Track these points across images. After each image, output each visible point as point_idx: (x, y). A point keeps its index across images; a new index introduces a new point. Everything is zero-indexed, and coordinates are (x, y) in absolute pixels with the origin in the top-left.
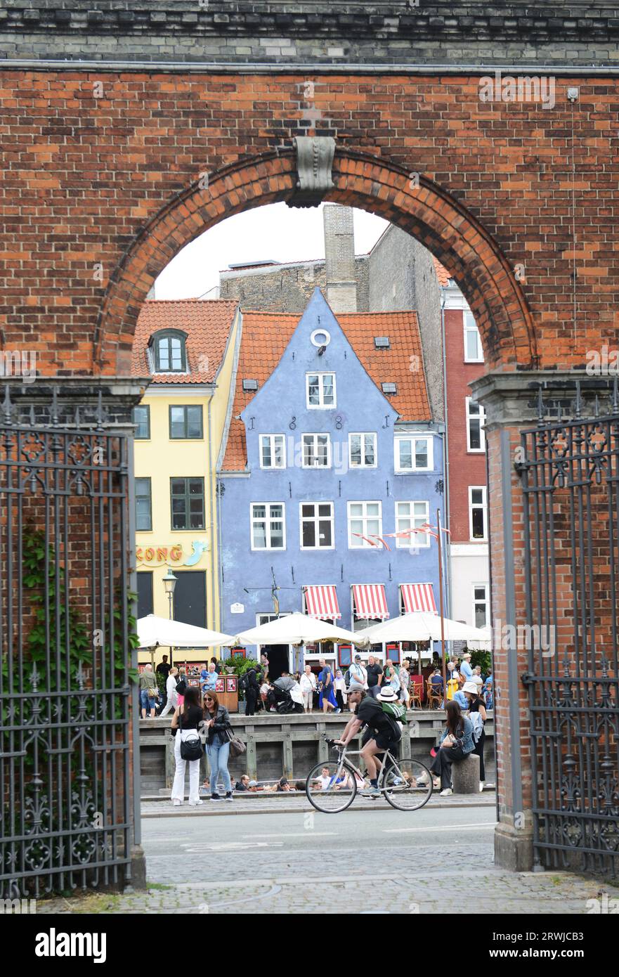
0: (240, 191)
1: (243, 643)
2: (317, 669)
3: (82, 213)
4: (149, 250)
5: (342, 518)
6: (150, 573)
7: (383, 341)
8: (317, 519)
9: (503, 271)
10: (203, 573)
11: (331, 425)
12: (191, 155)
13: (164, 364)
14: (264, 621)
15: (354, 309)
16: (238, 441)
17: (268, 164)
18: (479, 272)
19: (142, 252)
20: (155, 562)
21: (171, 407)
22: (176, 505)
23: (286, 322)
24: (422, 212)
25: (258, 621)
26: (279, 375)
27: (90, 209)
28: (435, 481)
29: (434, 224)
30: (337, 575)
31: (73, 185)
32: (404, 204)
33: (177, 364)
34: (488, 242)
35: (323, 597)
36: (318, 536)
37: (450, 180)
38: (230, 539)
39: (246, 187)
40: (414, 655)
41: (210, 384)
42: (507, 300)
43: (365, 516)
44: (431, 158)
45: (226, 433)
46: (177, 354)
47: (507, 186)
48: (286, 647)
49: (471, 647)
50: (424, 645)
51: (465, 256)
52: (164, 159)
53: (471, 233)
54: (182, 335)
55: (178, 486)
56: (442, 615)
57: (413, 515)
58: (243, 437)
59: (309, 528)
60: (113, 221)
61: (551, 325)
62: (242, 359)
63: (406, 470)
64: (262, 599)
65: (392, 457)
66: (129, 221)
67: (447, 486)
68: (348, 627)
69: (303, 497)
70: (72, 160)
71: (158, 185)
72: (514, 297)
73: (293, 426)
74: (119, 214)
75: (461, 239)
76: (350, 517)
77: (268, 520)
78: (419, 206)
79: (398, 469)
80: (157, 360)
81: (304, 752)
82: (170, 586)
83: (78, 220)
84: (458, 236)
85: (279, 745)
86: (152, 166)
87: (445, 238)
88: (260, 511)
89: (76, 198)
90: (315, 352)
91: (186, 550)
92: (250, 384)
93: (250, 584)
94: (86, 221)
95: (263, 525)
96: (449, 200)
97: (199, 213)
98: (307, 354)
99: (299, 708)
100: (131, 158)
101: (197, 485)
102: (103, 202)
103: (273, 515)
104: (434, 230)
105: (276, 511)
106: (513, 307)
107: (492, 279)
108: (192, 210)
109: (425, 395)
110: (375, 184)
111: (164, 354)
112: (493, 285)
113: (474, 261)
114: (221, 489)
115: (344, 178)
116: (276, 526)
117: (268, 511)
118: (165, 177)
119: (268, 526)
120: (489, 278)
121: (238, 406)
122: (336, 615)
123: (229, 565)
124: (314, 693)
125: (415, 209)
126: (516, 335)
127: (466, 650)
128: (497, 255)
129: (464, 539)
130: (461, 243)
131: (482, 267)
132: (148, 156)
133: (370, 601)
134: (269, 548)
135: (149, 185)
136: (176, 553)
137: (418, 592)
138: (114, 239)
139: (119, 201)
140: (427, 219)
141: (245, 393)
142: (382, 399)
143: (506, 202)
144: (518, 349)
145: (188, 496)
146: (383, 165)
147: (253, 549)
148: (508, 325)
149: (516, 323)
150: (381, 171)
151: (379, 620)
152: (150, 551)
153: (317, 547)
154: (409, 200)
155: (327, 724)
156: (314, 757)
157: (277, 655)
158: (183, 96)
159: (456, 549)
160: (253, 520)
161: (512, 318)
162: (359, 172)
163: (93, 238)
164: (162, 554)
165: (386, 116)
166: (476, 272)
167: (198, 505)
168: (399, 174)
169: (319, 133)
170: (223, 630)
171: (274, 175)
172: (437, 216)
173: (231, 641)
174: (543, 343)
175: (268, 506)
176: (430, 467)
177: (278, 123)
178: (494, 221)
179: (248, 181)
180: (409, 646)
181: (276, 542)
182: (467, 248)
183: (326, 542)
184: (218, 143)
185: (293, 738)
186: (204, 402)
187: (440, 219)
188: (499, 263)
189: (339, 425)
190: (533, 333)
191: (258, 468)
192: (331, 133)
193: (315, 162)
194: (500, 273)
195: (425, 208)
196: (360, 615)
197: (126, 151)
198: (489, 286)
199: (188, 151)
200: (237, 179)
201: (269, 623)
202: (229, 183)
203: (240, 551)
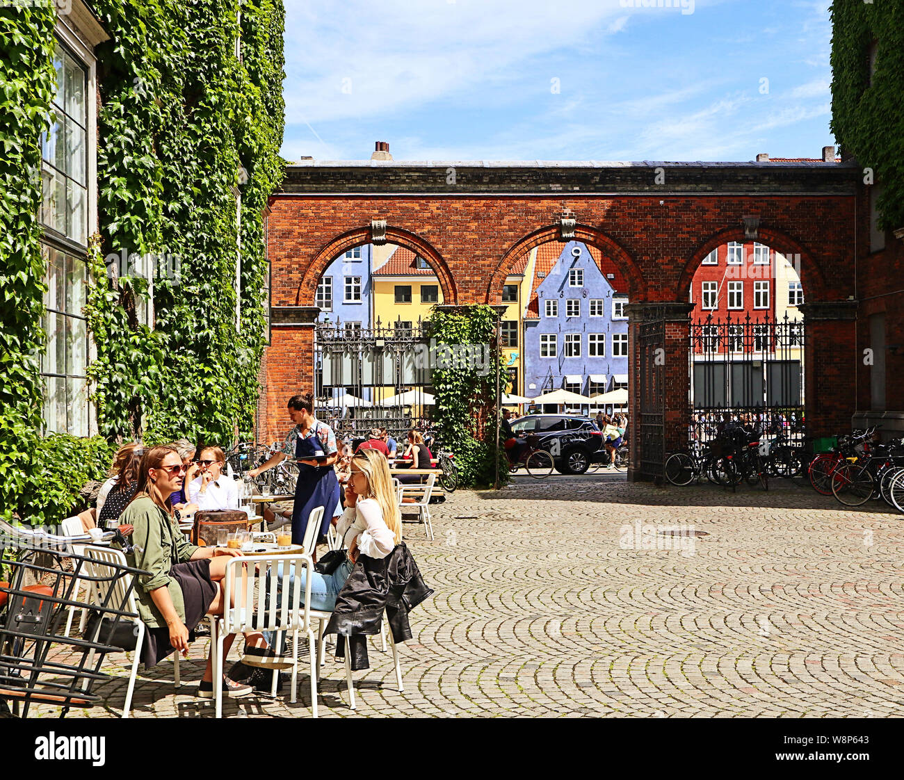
0: (541, 238)
3: (485, 247)
5: (585, 341)
8: (573, 342)
14: (545, 393)
16: (534, 304)
17: (551, 229)
25: (543, 392)
27: (488, 246)
30: (582, 370)
31: (483, 236)
34: (630, 256)
36: (573, 351)
38: (530, 352)
39: (543, 237)
41: (521, 275)
45: (529, 298)
47: (637, 237)
51: (621, 261)
52: (515, 228)
53: (623, 253)
55: (505, 325)
57: (621, 340)
58: (537, 302)
60: (496, 250)
61: (651, 286)
62: (537, 262)
64: (545, 383)
65: (611, 311)
66: (502, 250)
69: (566, 331)
70: (482, 229)
71: (512, 237)
73: (562, 296)
74: (498, 247)
75: (620, 255)
77: (549, 342)
78: (605, 243)
79: (614, 317)
83: (484, 250)
86: (511, 230)
87: (614, 255)
88: (544, 338)
90: (574, 258)
91: (508, 358)
92: (540, 274)
93: (539, 374)
94: (487, 250)
95: (546, 345)
96: (616, 241)
98: (570, 260)
100: (503, 227)
101: (514, 325)
103: (551, 340)
105: (552, 338)
106: (638, 280)
108: (524, 246)
112: (631, 272)
114: (525, 327)
115: (578, 234)
116: (552, 346)
117: (548, 338)
118: (515, 234)
119: (549, 346)
121: (535, 285)
123: (529, 365)
126: (639, 290)
131: (627, 266)
132: (509, 227)
134: (549, 356)
135: (509, 237)
138: (496, 256)
139: (498, 243)
141: (539, 279)
142: (608, 284)
143: (636, 241)
144: (640, 295)
145: (509, 330)
146: (593, 229)
147: (541, 357)
150: (592, 231)
153: (573, 356)
154: (601, 241)
158: (522, 205)
160: (541, 343)
161: (638, 284)
162: (584, 232)
163: (489, 256)
165: (594, 211)
166: (625, 267)
167: (515, 335)
168: (598, 232)
169: (570, 218)
171: (554, 233)
172: (611, 247)
174: (649, 293)
175: (549, 336)
177: (555, 214)
178: (632, 249)
179: (544, 235)
181: (552, 353)
183: (577, 353)
184: (534, 222)
186: (518, 284)
187: (613, 248)
189: (585, 295)
190: (646, 290)
191: (544, 317)
192: (574, 218)
193: (568, 228)
195: (607, 244)
197: (501, 225)
199: (523, 225)
200: (541, 235)
201: (548, 394)
202: (538, 236)
203: (535, 358)
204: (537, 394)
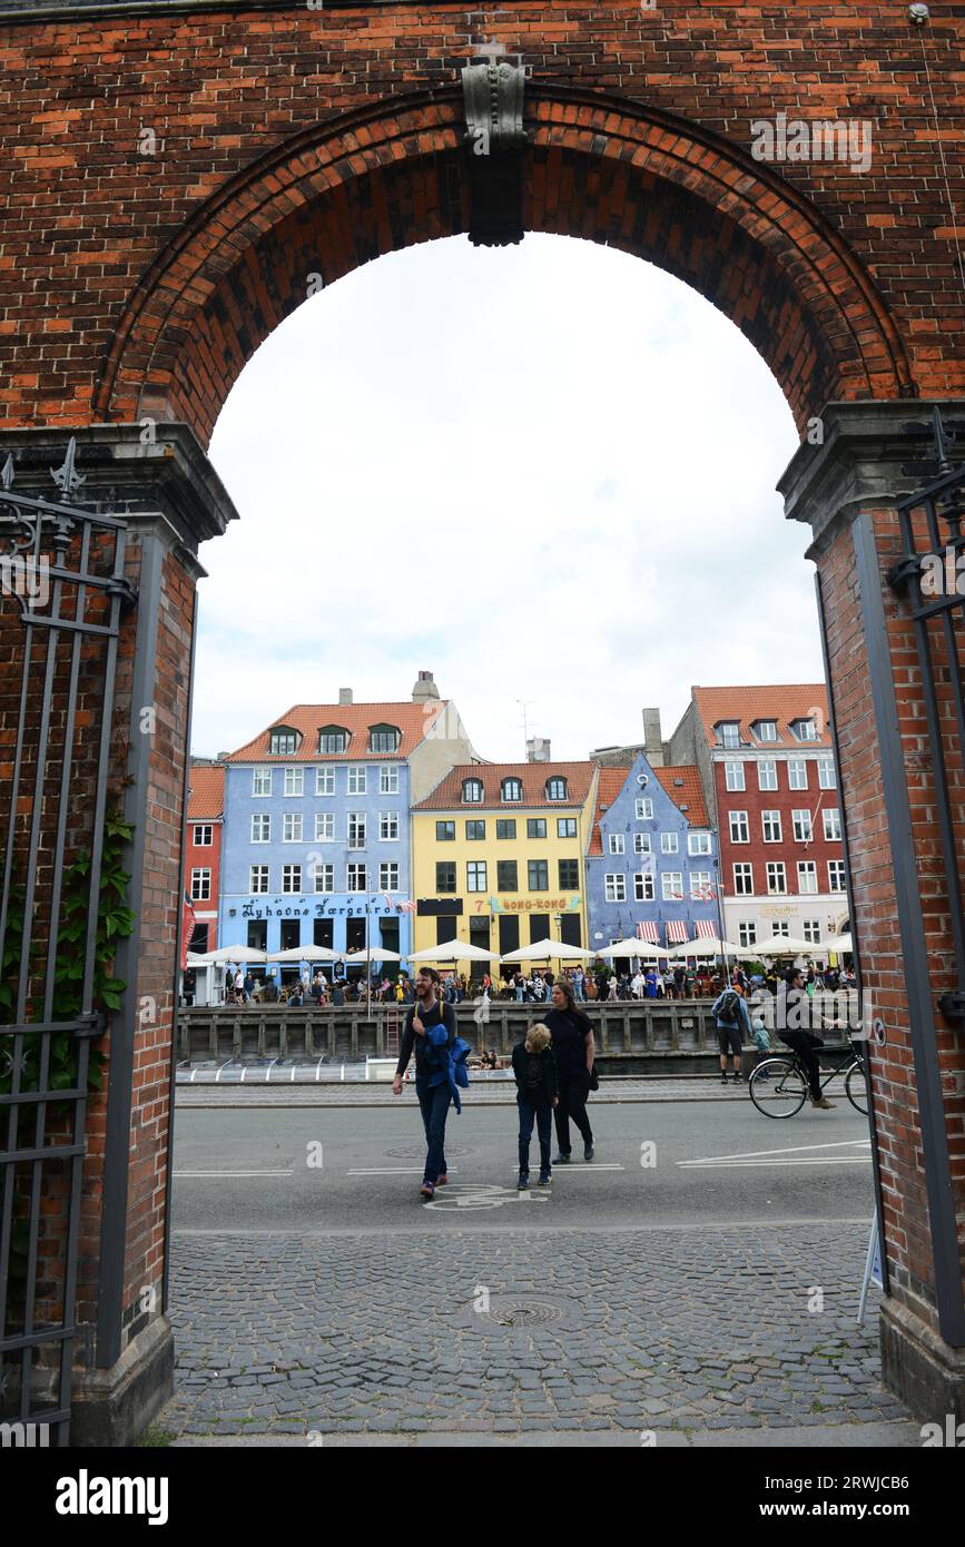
0: (368, 154)
1: (601, 956)
2: (645, 971)
3: (106, 197)
4: (208, 241)
5: (658, 882)
6: (548, 915)
7: (679, 782)
8: (644, 883)
9: (833, 254)
10: (579, 915)
11: (651, 829)
12: (291, 111)
13: (554, 796)
14: (615, 943)
15: (662, 765)
16: (597, 839)
17: (416, 113)
18: (789, 259)
19: (196, 246)
20: (550, 909)
21: (558, 820)
22: (562, 876)
23: (622, 773)
24: (681, 174)
25: (611, 943)
26: (619, 800)
27: (119, 192)
28: (713, 860)
29: (703, 191)
30: (657, 916)
31: (96, 161)
32: (650, 163)
33: (561, 796)
34: (800, 210)
35: (649, 928)
36: (645, 893)
37: (727, 130)
38: (595, 895)
39: (379, 149)
40: (704, 964)
41: (580, 807)
42: (842, 301)
43: (672, 881)
44: (691, 101)
45: (590, 834)
46: (561, 790)
48: (628, 958)
49: (739, 958)
50: (710, 958)
51: (761, 235)
52: (247, 119)
53: (768, 201)
54: (564, 780)
55: (563, 864)
56: (721, 939)
57: (701, 880)
58: (600, 837)
59: (639, 888)
60: (156, 207)
61: (928, 339)
62: (599, 793)
63: (695, 854)
64: (614, 931)
65: (687, 846)
66: (182, 205)
67: (720, 863)
68: (664, 947)
69: (635, 870)
70: (99, 128)
71: (233, 153)
72: (857, 295)
73: (628, 829)
74: (166, 194)
75: (752, 211)
76: (664, 882)
77: (615, 884)
78: (674, 164)
79: (691, 853)
80: (550, 794)
81: (637, 1024)
82: (559, 922)
83: (99, 209)
84: (747, 206)
85: (621, 1020)
86: (226, 128)
87: (725, 210)
88: (610, 879)
89: (99, 178)
90: (640, 787)
91: (568, 902)
92: (603, 807)
93: (606, 922)
94: (110, 209)
95: (612, 887)
96: (726, 151)
97: (298, 188)
98: (635, 788)
99: (635, 996)
100: (194, 119)
101: (574, 863)
102: (140, 182)
103: (618, 881)
104: (704, 199)
105: (620, 878)
106: (855, 310)
107: (815, 269)
108: (286, 182)
109: (705, 812)
110: (599, 137)
111: (554, 790)
112: (816, 278)
113: (779, 243)
114: (588, 866)
115: (545, 130)
116: (620, 887)
117: (615, 878)
118: (244, 141)
119: (615, 888)
120: (808, 267)
121: (596, 819)
122: (657, 940)
123: (593, 910)
124: (644, 987)
125: (668, 169)
126: (868, 354)
127: (736, 960)
128: (817, 230)
129: (732, 894)
130: (755, 217)
131: (794, 252)
132: (221, 115)
133: (677, 931)
134: (616, 900)
135: (220, 153)
136: (563, 903)
137: (705, 926)
138: (152, 231)
139: (167, 178)
140: (691, 183)
141: (600, 812)
142: (681, 814)
144: (871, 376)
145: (568, 870)
146: (610, 105)
147: (607, 901)
148: (850, 340)
149: (866, 337)
150: (607, 116)
151: (683, 943)
152: (547, 902)
153: (645, 899)
154: (657, 158)
155: (652, 1007)
156: (644, 1028)
157: (622, 963)
158: (284, 37)
159: (727, 900)
160: (607, 884)
161: (857, 327)
162: (570, 119)
163: (119, 233)
164: (554, 904)
165: (613, 48)
166: (782, 259)
167: (575, 876)
168: (638, 119)
170: (591, 949)
171: (425, 130)
172: (707, 179)
173: (593, 954)
174: (921, 367)
175: (615, 876)
176: (709, 852)
177: (435, 63)
178: (810, 185)
179: (382, 138)
180: (701, 958)
181: (620, 896)
182: (765, 223)
183: (650, 896)
184: (335, 92)
185: (629, 1016)
186: (577, 816)
187: (713, 182)
188: (824, 244)
189: (655, 829)
190: (901, 352)
191: (608, 854)
193: (494, 100)
194: (827, 259)
195: (686, 168)
196: (672, 940)
197: (187, 111)
198: (810, 279)
199: (286, 106)
200: (363, 135)
201: (618, 944)
202: (350, 142)
203: (600, 902)
204: (604, 944)
